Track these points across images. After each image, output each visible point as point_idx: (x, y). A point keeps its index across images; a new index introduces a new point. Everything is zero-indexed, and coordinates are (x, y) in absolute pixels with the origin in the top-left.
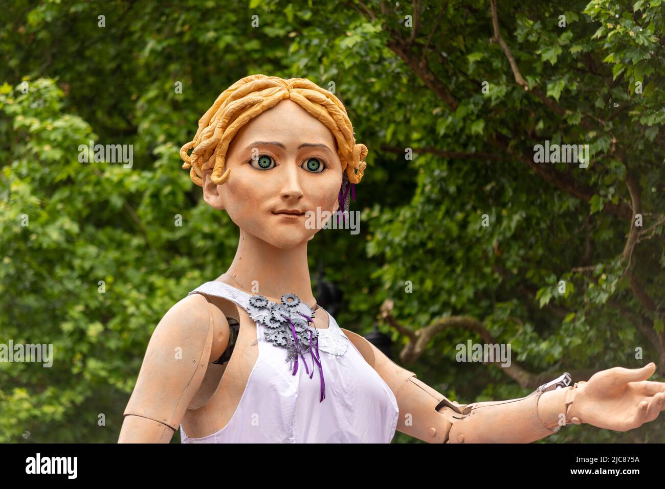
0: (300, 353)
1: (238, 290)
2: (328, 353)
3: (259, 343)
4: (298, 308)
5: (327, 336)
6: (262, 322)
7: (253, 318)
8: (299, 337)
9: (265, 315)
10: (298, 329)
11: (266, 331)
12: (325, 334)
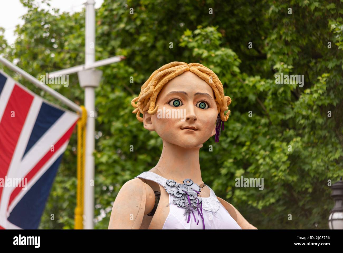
0: (192, 211)
1: (160, 176)
2: (208, 211)
3: (170, 205)
4: (192, 187)
5: (208, 202)
6: (172, 194)
7: (167, 192)
8: (192, 202)
9: (174, 190)
10: (191, 198)
11: (174, 199)
12: (207, 200)
